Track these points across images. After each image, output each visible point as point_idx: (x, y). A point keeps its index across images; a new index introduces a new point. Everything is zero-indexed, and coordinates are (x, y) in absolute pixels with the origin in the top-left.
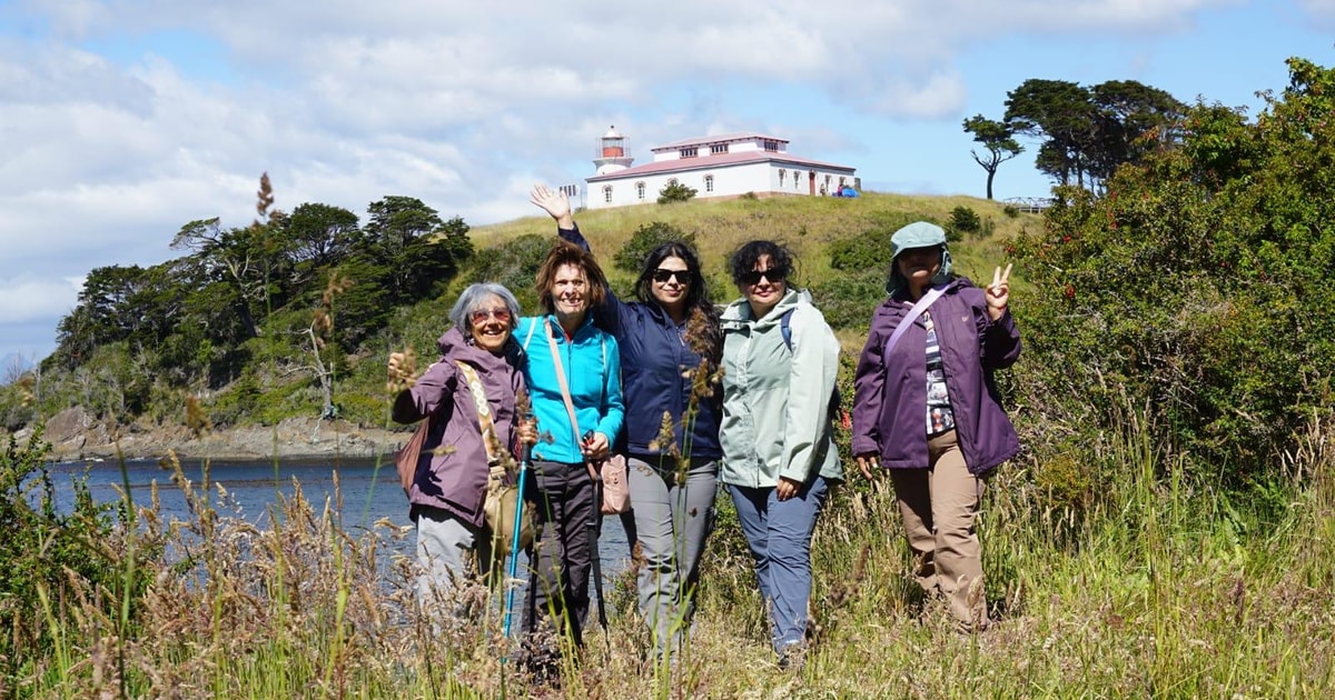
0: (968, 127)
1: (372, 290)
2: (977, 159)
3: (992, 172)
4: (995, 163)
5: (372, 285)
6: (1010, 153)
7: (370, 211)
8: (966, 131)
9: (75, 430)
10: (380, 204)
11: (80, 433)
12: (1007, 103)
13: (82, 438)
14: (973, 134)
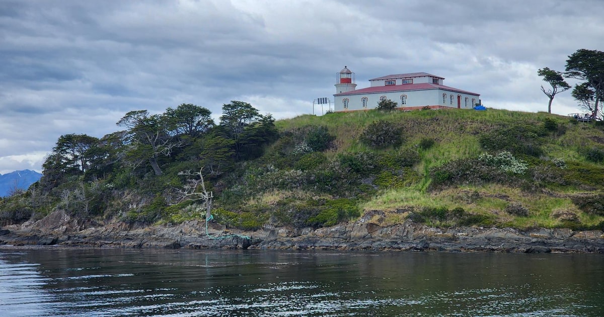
0: (542, 73)
1: (225, 152)
2: (544, 91)
3: (552, 98)
4: (554, 94)
5: (226, 150)
6: (563, 88)
7: (224, 108)
8: (539, 75)
9: (60, 223)
10: (229, 106)
11: (63, 225)
12: (568, 61)
13: (65, 227)
14: (543, 77)
